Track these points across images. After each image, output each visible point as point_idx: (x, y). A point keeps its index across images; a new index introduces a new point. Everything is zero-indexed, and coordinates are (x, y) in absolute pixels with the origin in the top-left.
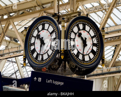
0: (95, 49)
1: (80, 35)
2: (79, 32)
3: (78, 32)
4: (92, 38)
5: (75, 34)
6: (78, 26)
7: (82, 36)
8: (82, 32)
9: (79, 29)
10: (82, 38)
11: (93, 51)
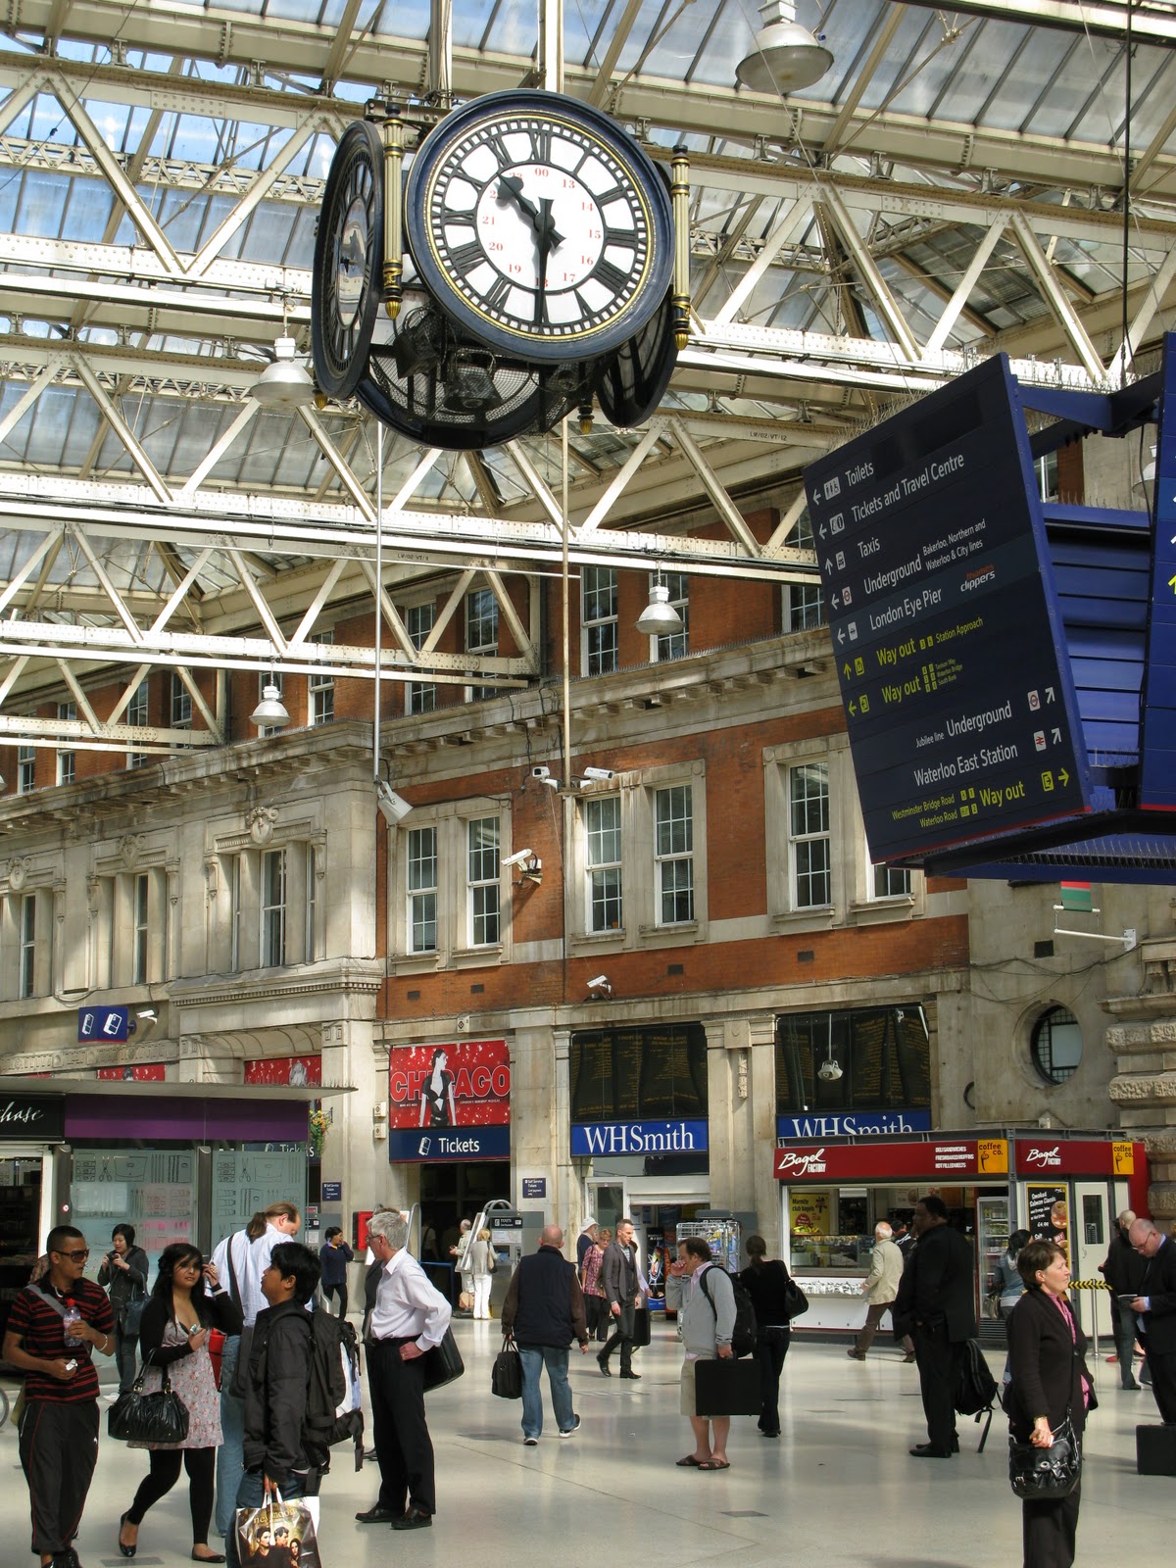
0: (621, 258)
1: (510, 192)
2: (507, 174)
3: (498, 174)
4: (601, 201)
5: (480, 186)
6: (494, 143)
7: (526, 193)
8: (526, 173)
9: (505, 162)
10: (525, 209)
11: (605, 273)
